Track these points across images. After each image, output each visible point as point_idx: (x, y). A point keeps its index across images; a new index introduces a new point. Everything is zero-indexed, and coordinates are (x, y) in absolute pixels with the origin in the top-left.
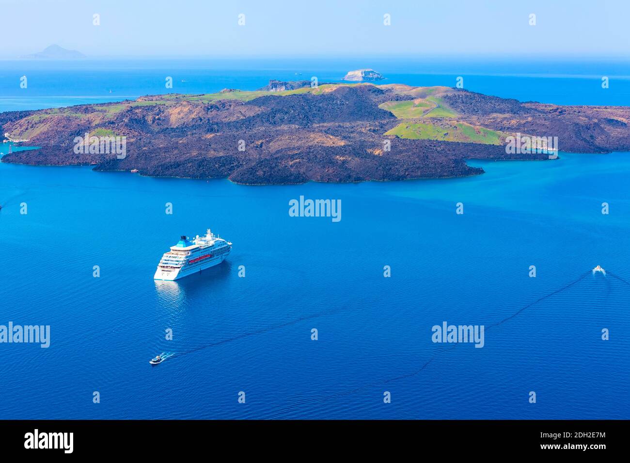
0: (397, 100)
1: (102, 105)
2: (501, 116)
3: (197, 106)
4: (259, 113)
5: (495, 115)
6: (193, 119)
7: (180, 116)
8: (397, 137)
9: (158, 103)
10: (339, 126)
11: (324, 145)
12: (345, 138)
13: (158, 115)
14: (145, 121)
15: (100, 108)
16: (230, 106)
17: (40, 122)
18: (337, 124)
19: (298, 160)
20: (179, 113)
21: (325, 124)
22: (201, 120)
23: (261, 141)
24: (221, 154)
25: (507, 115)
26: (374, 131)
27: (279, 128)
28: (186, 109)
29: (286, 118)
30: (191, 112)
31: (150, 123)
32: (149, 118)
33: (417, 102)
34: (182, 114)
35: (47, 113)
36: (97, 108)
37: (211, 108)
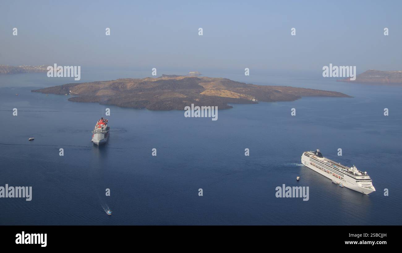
0: (205, 82)
1: (104, 82)
2: (239, 88)
3: (136, 83)
4: (158, 86)
5: (238, 88)
6: (135, 87)
7: (130, 86)
8: (205, 95)
9: (123, 81)
10: (185, 91)
11: (180, 97)
12: (186, 95)
13: (123, 85)
14: (118, 88)
15: (103, 83)
16: (148, 83)
17: (82, 87)
18: (184, 90)
19: (170, 102)
20: (130, 85)
21: (180, 90)
22: (138, 88)
23: (158, 95)
24: (144, 100)
25: (242, 88)
26: (197, 93)
27: (165, 91)
28: (133, 84)
29: (167, 87)
30: (134, 85)
31: (120, 88)
32: (120, 87)
33: (212, 83)
34: (131, 86)
35: (84, 84)
36: (102, 83)
37: (141, 83)
